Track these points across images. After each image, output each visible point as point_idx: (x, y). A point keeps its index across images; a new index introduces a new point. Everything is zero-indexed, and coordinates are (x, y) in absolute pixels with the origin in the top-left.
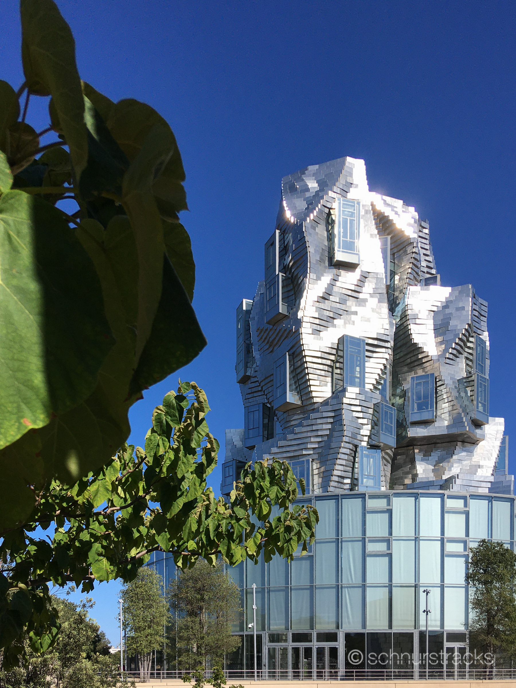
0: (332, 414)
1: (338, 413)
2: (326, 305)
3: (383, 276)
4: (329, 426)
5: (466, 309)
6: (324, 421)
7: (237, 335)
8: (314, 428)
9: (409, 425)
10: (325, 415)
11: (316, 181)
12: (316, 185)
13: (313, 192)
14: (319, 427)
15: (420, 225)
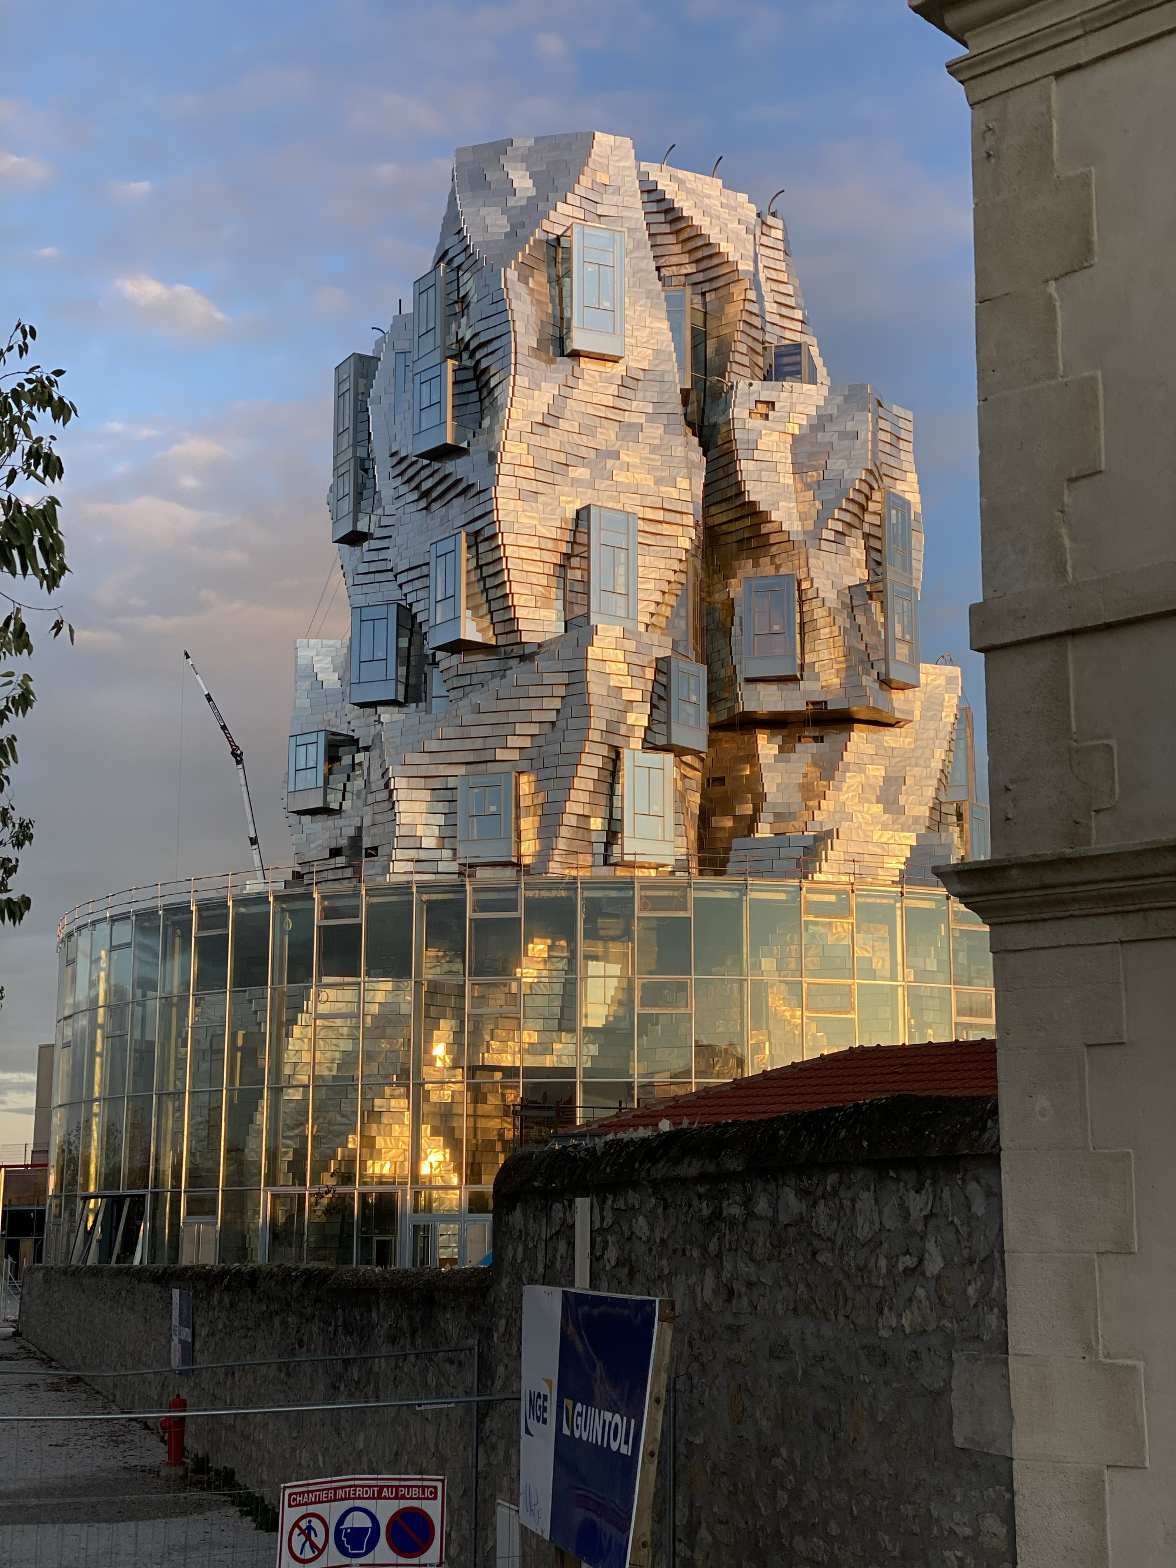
0: (564, 678)
1: (575, 677)
2: (553, 439)
3: (674, 377)
4: (557, 704)
5: (861, 436)
6: (546, 690)
7: (336, 427)
8: (524, 704)
9: (742, 684)
10: (547, 679)
11: (528, 173)
12: (529, 183)
13: (521, 199)
14: (536, 704)
15: (763, 223)
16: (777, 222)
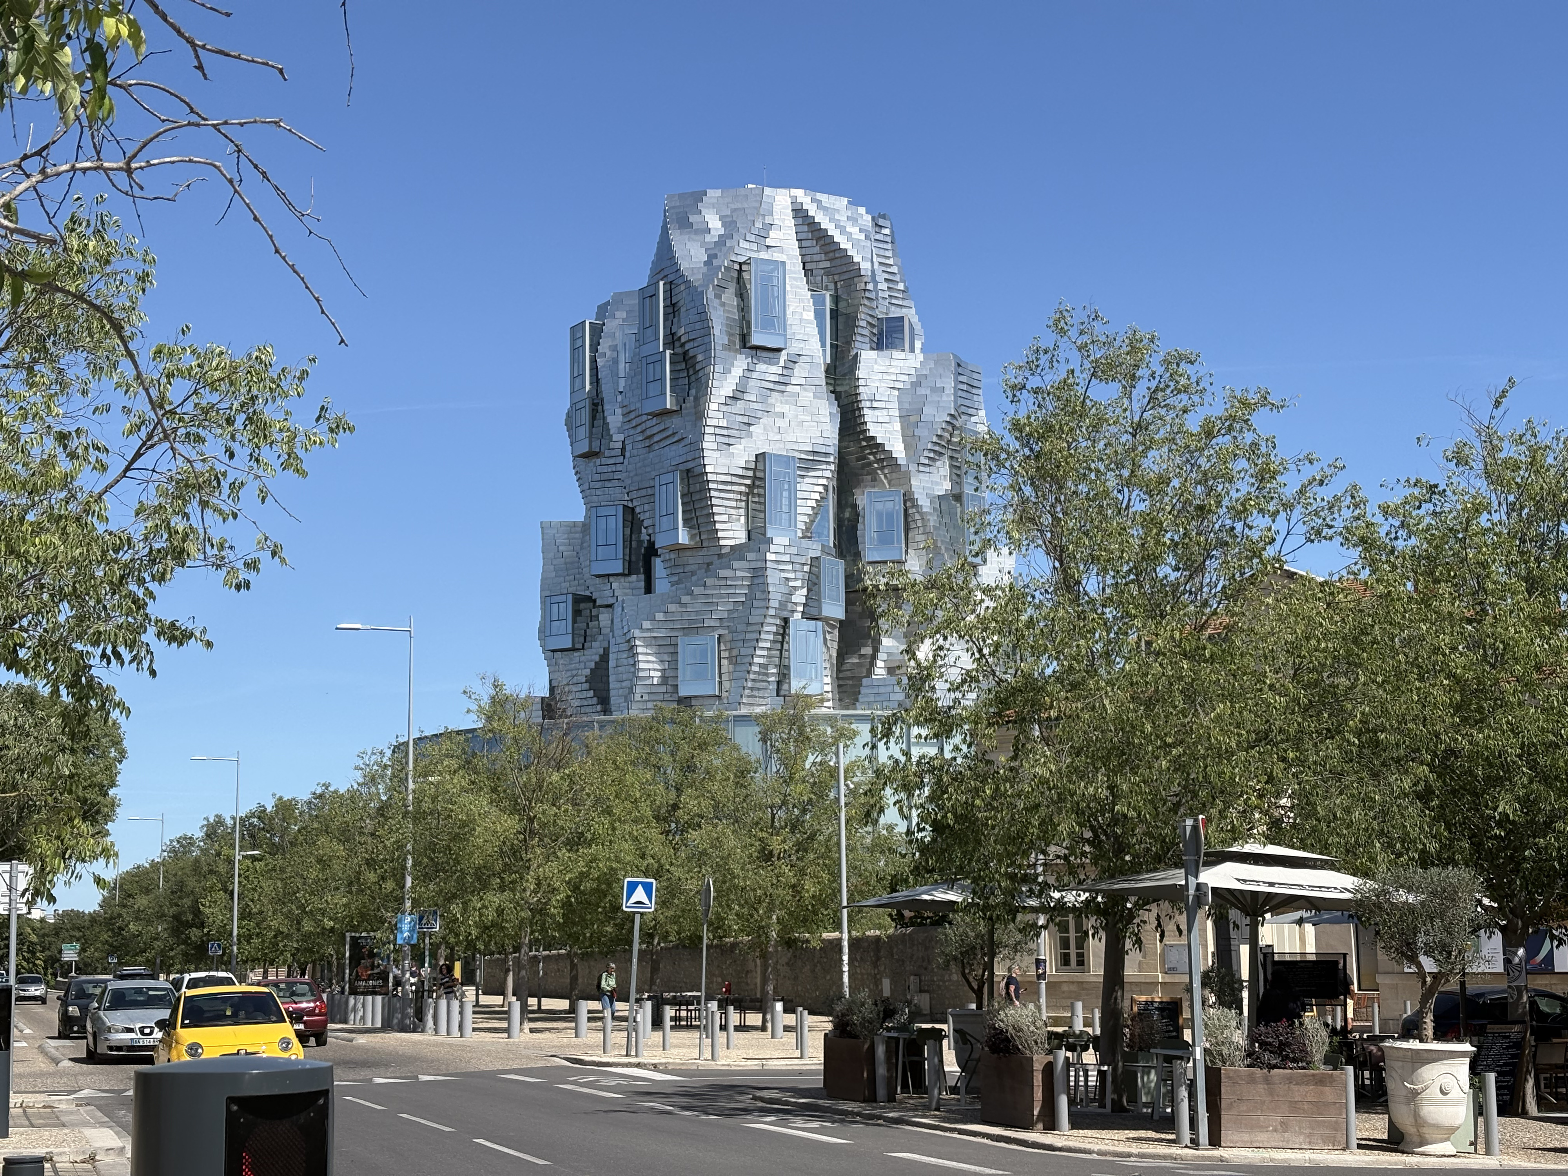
0: (752, 573)
1: (758, 573)
3: (820, 359)
4: (745, 590)
6: (739, 581)
8: (723, 590)
9: (865, 565)
11: (718, 217)
12: (719, 223)
13: (714, 236)
14: (731, 590)
15: (876, 225)
16: (887, 223)
